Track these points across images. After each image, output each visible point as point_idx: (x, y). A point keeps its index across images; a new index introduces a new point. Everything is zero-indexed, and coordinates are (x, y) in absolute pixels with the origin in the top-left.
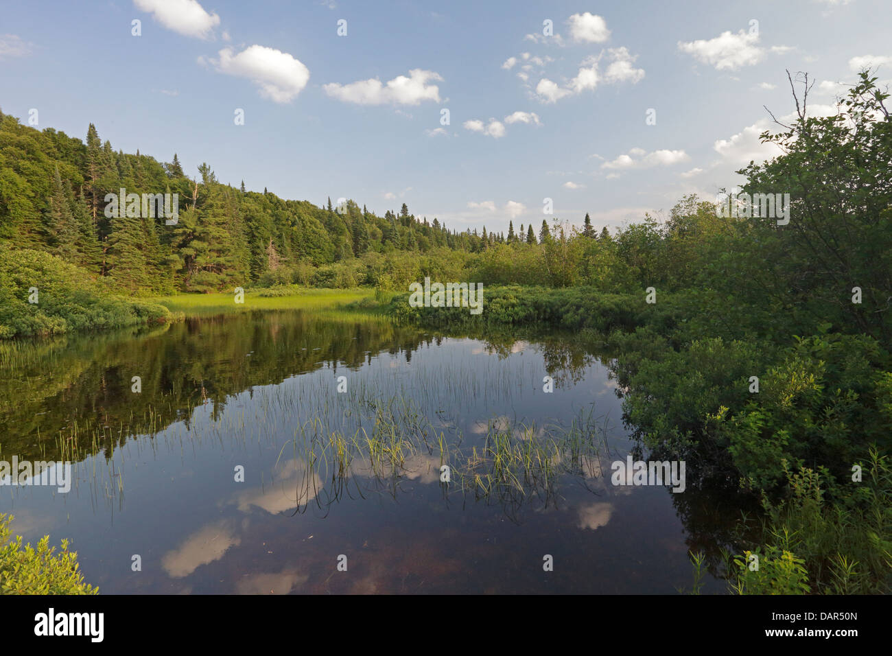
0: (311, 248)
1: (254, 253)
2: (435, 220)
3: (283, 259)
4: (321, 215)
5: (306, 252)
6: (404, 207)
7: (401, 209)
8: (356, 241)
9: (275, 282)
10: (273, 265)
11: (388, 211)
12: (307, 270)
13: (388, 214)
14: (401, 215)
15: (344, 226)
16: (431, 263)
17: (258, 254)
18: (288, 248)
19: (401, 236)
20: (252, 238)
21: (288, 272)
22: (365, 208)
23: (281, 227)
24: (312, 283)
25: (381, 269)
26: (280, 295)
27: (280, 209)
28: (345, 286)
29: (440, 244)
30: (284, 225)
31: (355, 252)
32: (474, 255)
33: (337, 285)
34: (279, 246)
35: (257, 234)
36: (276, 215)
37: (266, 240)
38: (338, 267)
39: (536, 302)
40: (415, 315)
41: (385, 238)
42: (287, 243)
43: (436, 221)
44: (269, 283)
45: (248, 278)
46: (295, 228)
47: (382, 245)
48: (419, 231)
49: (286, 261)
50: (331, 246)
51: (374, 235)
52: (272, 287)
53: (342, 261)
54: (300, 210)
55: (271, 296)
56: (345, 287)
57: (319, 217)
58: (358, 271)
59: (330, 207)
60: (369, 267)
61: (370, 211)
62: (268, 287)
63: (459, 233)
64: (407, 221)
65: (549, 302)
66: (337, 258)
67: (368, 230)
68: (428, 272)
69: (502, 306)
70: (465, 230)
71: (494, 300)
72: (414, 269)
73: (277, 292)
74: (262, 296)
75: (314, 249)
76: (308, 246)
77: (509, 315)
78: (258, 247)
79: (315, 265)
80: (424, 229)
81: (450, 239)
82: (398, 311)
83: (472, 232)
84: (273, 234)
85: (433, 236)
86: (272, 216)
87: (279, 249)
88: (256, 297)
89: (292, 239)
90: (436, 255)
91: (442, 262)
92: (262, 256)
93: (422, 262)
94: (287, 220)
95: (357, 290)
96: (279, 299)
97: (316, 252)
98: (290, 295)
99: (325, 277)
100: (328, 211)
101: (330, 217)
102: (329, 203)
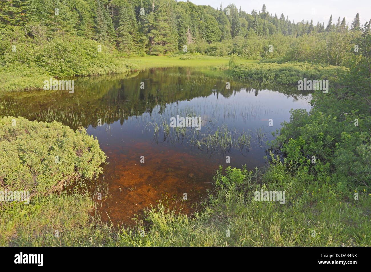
0: (209, 32)
1: (180, 35)
3: (194, 38)
4: (216, 14)
5: (206, 35)
6: (264, 6)
7: (262, 8)
8: (233, 28)
10: (189, 42)
11: (253, 10)
13: (253, 12)
14: (261, 12)
15: (227, 20)
17: (182, 36)
18: (197, 32)
19: (259, 25)
20: (179, 27)
21: (195, 46)
22: (240, 9)
23: (194, 21)
24: (205, 52)
25: (241, 46)
26: (189, 59)
27: (194, 11)
28: (221, 55)
31: (232, 35)
33: (217, 54)
34: (193, 31)
35: (182, 25)
36: (192, 15)
37: (186, 28)
38: (219, 44)
40: (242, 76)
41: (249, 26)
42: (197, 30)
43: (282, 15)
45: (177, 49)
46: (201, 22)
48: (271, 22)
49: (195, 40)
50: (219, 31)
51: (243, 25)
54: (205, 10)
55: (184, 59)
56: (221, 56)
57: (214, 15)
58: (229, 47)
59: (221, 8)
60: (235, 45)
62: (185, 54)
63: (296, 23)
64: (265, 15)
66: (222, 38)
67: (240, 22)
68: (267, 49)
69: (286, 75)
71: (282, 72)
73: (188, 57)
74: (180, 59)
76: (207, 31)
77: (287, 80)
78: (182, 32)
79: (209, 43)
80: (274, 21)
81: (289, 26)
84: (190, 25)
85: (279, 25)
86: (190, 15)
87: (193, 33)
88: (178, 59)
89: (199, 28)
92: (184, 37)
93: (264, 43)
94: (198, 17)
95: (227, 57)
96: (188, 61)
97: (211, 35)
98: (193, 59)
99: (212, 50)
100: (220, 11)
101: (220, 14)
102: (221, 6)
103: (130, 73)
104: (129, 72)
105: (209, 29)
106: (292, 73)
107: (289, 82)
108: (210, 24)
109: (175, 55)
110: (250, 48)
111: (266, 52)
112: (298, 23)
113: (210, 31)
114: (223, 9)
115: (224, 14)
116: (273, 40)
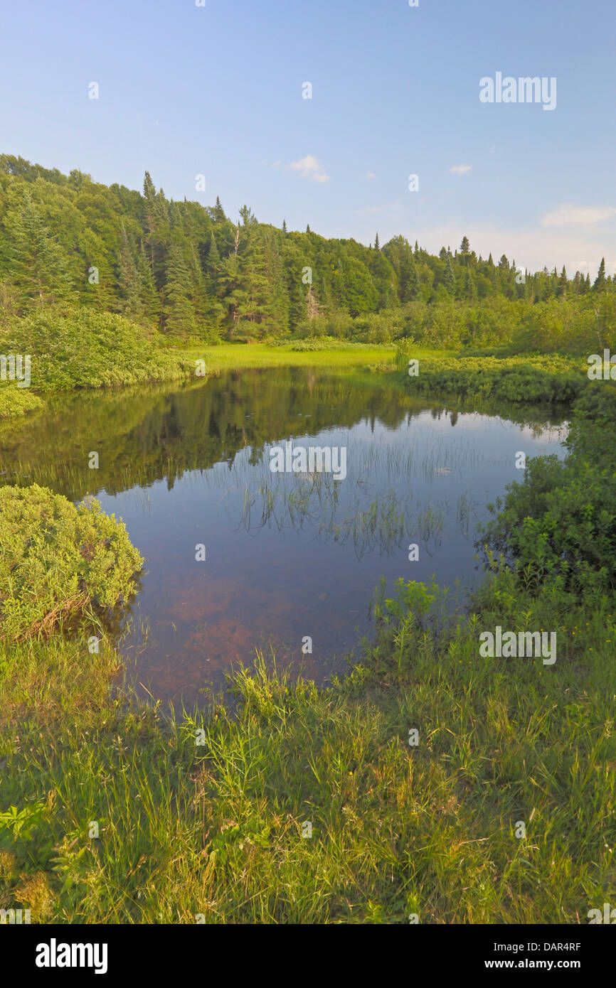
0: (352, 293)
1: (292, 300)
2: (504, 256)
3: (322, 306)
4: (367, 256)
5: (347, 299)
6: (465, 240)
7: (461, 243)
8: (402, 284)
9: (310, 334)
10: (313, 315)
11: (443, 248)
12: (343, 320)
13: (443, 251)
14: (459, 252)
17: (298, 301)
18: (328, 294)
19: (457, 278)
20: (291, 284)
21: (324, 323)
22: (416, 245)
23: (322, 271)
24: (346, 336)
26: (311, 350)
27: (322, 251)
28: (379, 340)
30: (325, 269)
31: (400, 298)
33: (370, 339)
34: (319, 292)
35: (296, 281)
36: (318, 257)
37: (306, 286)
38: (376, 318)
40: (423, 384)
41: (437, 280)
42: (327, 288)
43: (504, 259)
44: (304, 336)
45: (286, 328)
46: (336, 272)
47: (432, 289)
48: (479, 271)
49: (325, 309)
50: (374, 292)
51: (424, 278)
52: (306, 340)
54: (344, 250)
55: (302, 350)
56: (379, 342)
57: (364, 259)
58: (395, 325)
59: (377, 245)
60: (408, 319)
61: (422, 248)
62: (303, 339)
64: (467, 258)
66: (380, 306)
67: (417, 272)
68: (475, 328)
69: (514, 382)
70: (541, 270)
71: (507, 376)
72: (458, 323)
73: (309, 346)
74: (293, 349)
75: (356, 295)
76: (349, 292)
77: (518, 393)
78: (298, 294)
79: (353, 315)
80: (486, 269)
83: (550, 271)
84: (313, 279)
85: (498, 278)
86: (313, 259)
87: (319, 296)
88: (289, 351)
89: (333, 285)
90: (488, 307)
91: (493, 315)
92: (301, 304)
93: (469, 315)
94: (330, 263)
95: (391, 346)
96: (309, 354)
97: (358, 298)
98: (320, 350)
99: (360, 330)
100: (375, 250)
101: (376, 257)
102: (377, 241)
103: (188, 381)
104: (186, 378)
105: (354, 288)
106: (528, 378)
107: (523, 397)
108: (355, 277)
109: (281, 342)
110: (440, 325)
111: (472, 334)
112: (536, 275)
113: (356, 290)
114: (381, 246)
115: (383, 257)
116: (486, 309)
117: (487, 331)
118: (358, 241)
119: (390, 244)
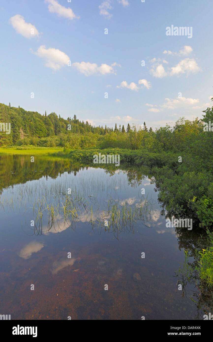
0: (37, 130)
1: (14, 132)
2: (87, 121)
3: (26, 135)
4: (42, 118)
5: (35, 132)
6: (75, 116)
7: (74, 117)
8: (55, 128)
9: (23, 144)
10: (22, 137)
11: (69, 118)
12: (36, 139)
13: (68, 119)
14: (73, 119)
15: (51, 123)
16: (85, 138)
18: (28, 130)
20: (13, 126)
21: (28, 140)
22: (60, 116)
23: (25, 122)
24: (38, 145)
25: (66, 140)
26: (25, 149)
27: (26, 115)
28: (51, 146)
29: (89, 131)
30: (26, 121)
31: (55, 133)
32: (102, 136)
33: (48, 146)
34: (24, 129)
35: (15, 124)
36: (24, 117)
37: (19, 127)
38: (49, 138)
39: (126, 155)
40: (79, 158)
42: (28, 128)
43: (87, 122)
44: (20, 144)
45: (11, 142)
46: (31, 123)
47: (66, 130)
48: (80, 125)
49: (27, 136)
50: (46, 130)
51: (63, 127)
52: (22, 146)
53: (50, 136)
54: (34, 115)
55: (21, 149)
56: (51, 147)
57: (41, 119)
58: (56, 140)
59: (46, 115)
60: (61, 139)
61: (61, 117)
62: (20, 146)
63: (96, 127)
64: (76, 121)
65: (130, 155)
66: (48, 135)
67: (60, 124)
68: (84, 142)
70: (98, 126)
72: (78, 140)
73: (24, 148)
74: (17, 149)
76: (36, 130)
78: (16, 130)
79: (39, 137)
80: (82, 125)
81: (92, 129)
82: (73, 157)
83: (101, 127)
84: (22, 124)
85: (86, 128)
86: (22, 117)
87: (25, 131)
88: (15, 149)
89: (30, 127)
90: (87, 135)
91: (89, 138)
92: (17, 133)
93: (81, 138)
94: (29, 119)
95: (56, 148)
97: (40, 132)
98: (29, 149)
99: (43, 143)
100: (45, 116)
101: (46, 119)
102: (46, 113)
105: (38, 129)
108: (38, 125)
109: (11, 147)
110: (73, 141)
111: (83, 144)
113: (39, 129)
114: (47, 115)
115: (48, 119)
116: (86, 136)
117: (88, 143)
118: (39, 113)
119: (50, 115)
